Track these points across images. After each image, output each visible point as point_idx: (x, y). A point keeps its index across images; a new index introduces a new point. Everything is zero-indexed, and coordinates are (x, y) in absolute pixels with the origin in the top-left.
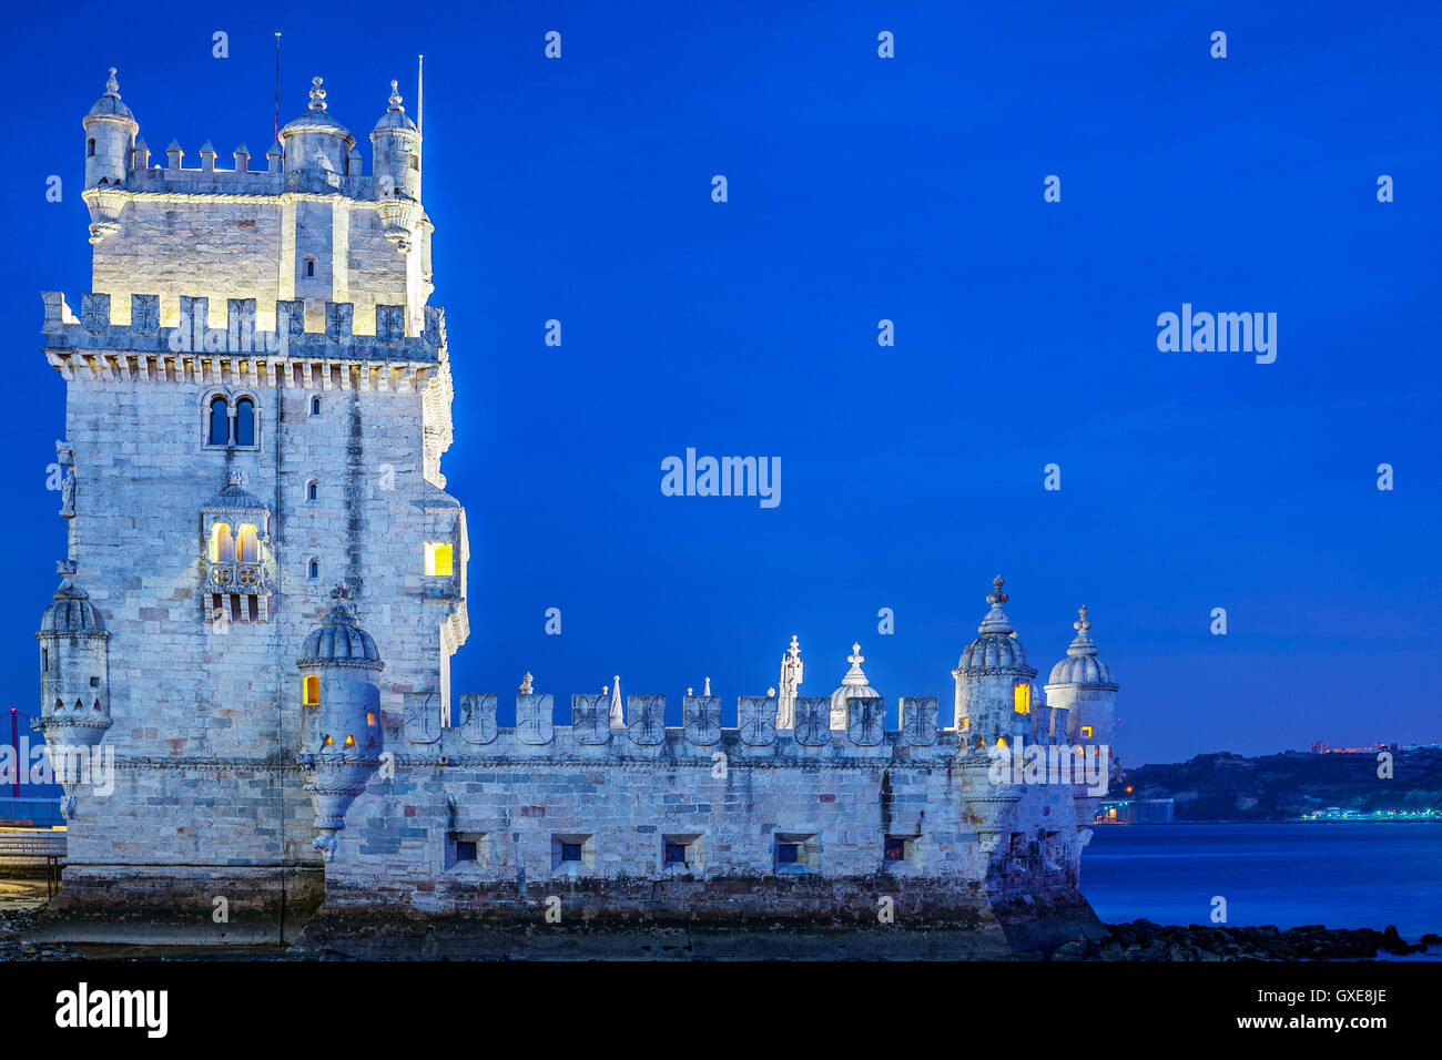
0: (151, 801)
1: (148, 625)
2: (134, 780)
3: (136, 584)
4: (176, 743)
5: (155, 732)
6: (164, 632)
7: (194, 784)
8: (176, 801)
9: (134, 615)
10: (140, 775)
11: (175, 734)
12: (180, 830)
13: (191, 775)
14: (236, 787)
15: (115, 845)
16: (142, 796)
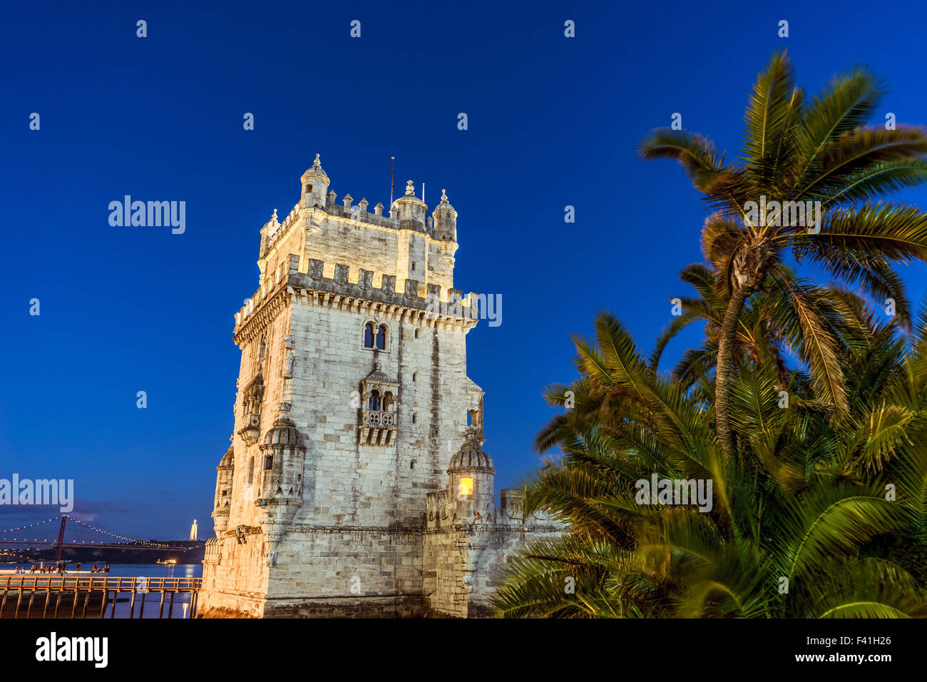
0: (322, 554)
1: (329, 444)
2: (313, 541)
3: (323, 420)
4: (339, 517)
5: (326, 510)
6: (337, 449)
7: (347, 543)
8: (337, 554)
9: (321, 438)
10: (317, 537)
11: (339, 512)
12: (338, 573)
13: (347, 537)
14: (371, 545)
15: (298, 584)
16: (317, 551)
